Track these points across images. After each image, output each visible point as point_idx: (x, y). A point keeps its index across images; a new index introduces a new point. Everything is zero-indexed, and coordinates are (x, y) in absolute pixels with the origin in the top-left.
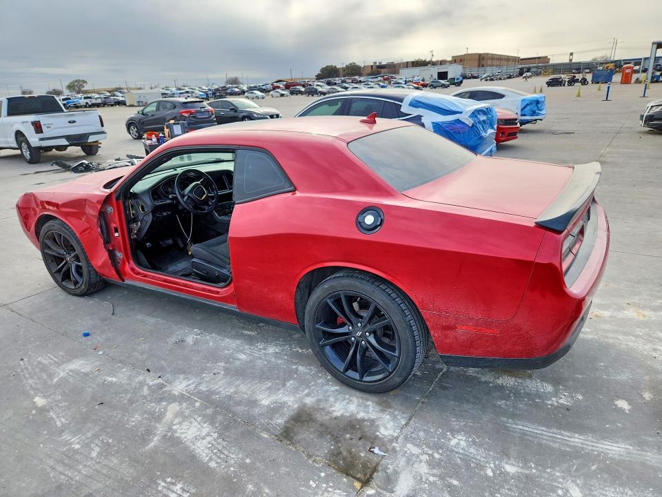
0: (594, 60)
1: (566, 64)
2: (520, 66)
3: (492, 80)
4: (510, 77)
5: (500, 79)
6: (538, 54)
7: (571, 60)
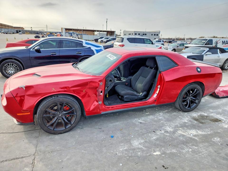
0: (39, 30)
1: (30, 31)
2: (16, 30)
3: (6, 33)
4: (13, 33)
5: (10, 34)
6: (20, 26)
7: (32, 30)
